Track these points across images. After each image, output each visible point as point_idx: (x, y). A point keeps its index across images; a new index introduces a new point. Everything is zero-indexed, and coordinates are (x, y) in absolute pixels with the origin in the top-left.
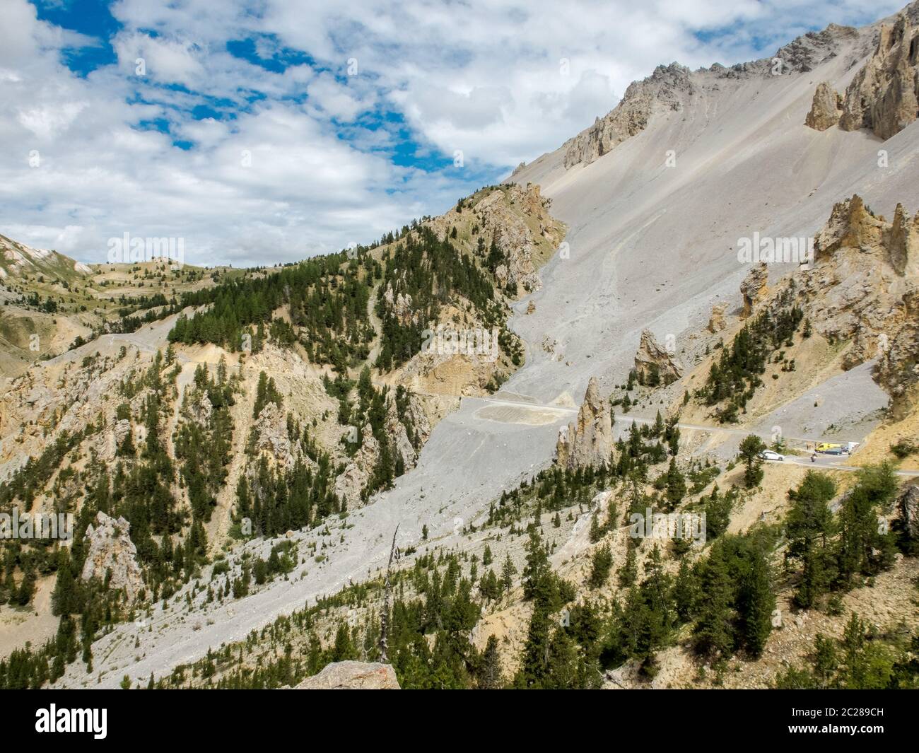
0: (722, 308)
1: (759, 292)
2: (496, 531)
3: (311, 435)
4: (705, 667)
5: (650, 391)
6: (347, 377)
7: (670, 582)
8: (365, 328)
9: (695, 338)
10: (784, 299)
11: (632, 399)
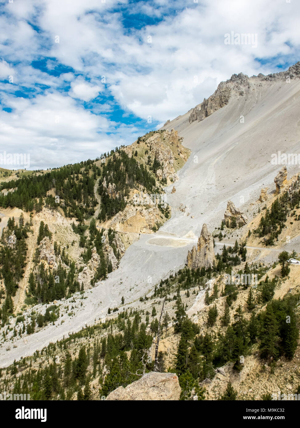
0: (266, 190)
1: (284, 182)
2: (158, 299)
3: (66, 253)
4: (265, 365)
5: (232, 230)
6: (84, 224)
7: (247, 324)
8: (93, 200)
9: (253, 204)
10: (295, 186)
11: (223, 234)
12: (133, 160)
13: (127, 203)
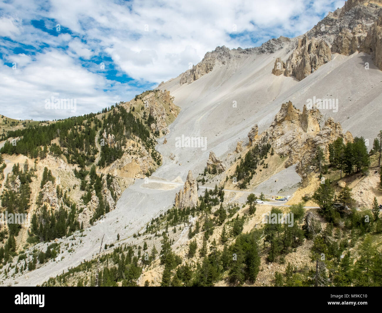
0: (241, 143)
1: (255, 137)
2: (149, 235)
3: (68, 195)
5: (213, 176)
6: (85, 170)
7: (220, 254)
8: (94, 148)
9: (231, 155)
10: (264, 140)
11: (206, 179)
12: (131, 115)
13: (124, 152)
